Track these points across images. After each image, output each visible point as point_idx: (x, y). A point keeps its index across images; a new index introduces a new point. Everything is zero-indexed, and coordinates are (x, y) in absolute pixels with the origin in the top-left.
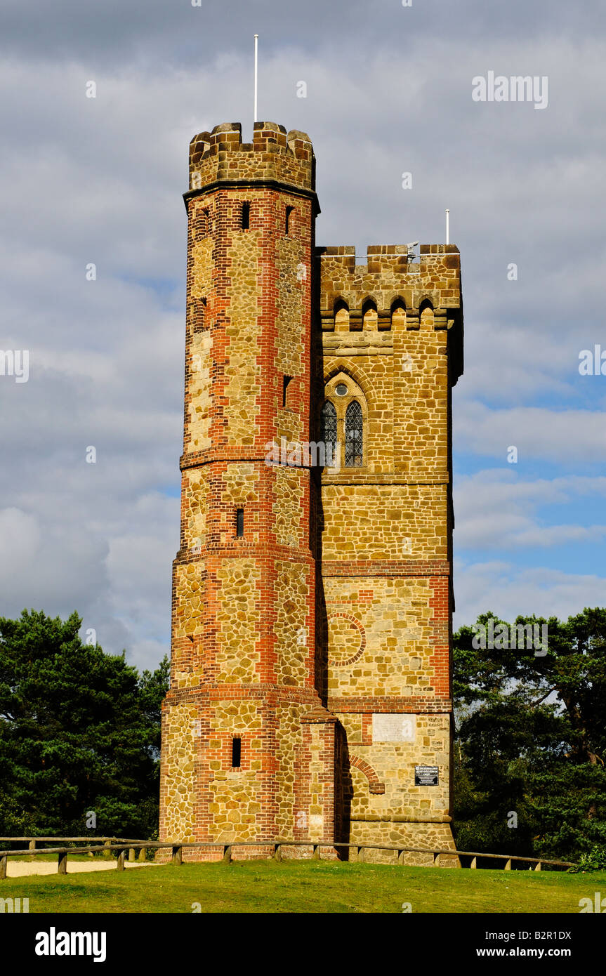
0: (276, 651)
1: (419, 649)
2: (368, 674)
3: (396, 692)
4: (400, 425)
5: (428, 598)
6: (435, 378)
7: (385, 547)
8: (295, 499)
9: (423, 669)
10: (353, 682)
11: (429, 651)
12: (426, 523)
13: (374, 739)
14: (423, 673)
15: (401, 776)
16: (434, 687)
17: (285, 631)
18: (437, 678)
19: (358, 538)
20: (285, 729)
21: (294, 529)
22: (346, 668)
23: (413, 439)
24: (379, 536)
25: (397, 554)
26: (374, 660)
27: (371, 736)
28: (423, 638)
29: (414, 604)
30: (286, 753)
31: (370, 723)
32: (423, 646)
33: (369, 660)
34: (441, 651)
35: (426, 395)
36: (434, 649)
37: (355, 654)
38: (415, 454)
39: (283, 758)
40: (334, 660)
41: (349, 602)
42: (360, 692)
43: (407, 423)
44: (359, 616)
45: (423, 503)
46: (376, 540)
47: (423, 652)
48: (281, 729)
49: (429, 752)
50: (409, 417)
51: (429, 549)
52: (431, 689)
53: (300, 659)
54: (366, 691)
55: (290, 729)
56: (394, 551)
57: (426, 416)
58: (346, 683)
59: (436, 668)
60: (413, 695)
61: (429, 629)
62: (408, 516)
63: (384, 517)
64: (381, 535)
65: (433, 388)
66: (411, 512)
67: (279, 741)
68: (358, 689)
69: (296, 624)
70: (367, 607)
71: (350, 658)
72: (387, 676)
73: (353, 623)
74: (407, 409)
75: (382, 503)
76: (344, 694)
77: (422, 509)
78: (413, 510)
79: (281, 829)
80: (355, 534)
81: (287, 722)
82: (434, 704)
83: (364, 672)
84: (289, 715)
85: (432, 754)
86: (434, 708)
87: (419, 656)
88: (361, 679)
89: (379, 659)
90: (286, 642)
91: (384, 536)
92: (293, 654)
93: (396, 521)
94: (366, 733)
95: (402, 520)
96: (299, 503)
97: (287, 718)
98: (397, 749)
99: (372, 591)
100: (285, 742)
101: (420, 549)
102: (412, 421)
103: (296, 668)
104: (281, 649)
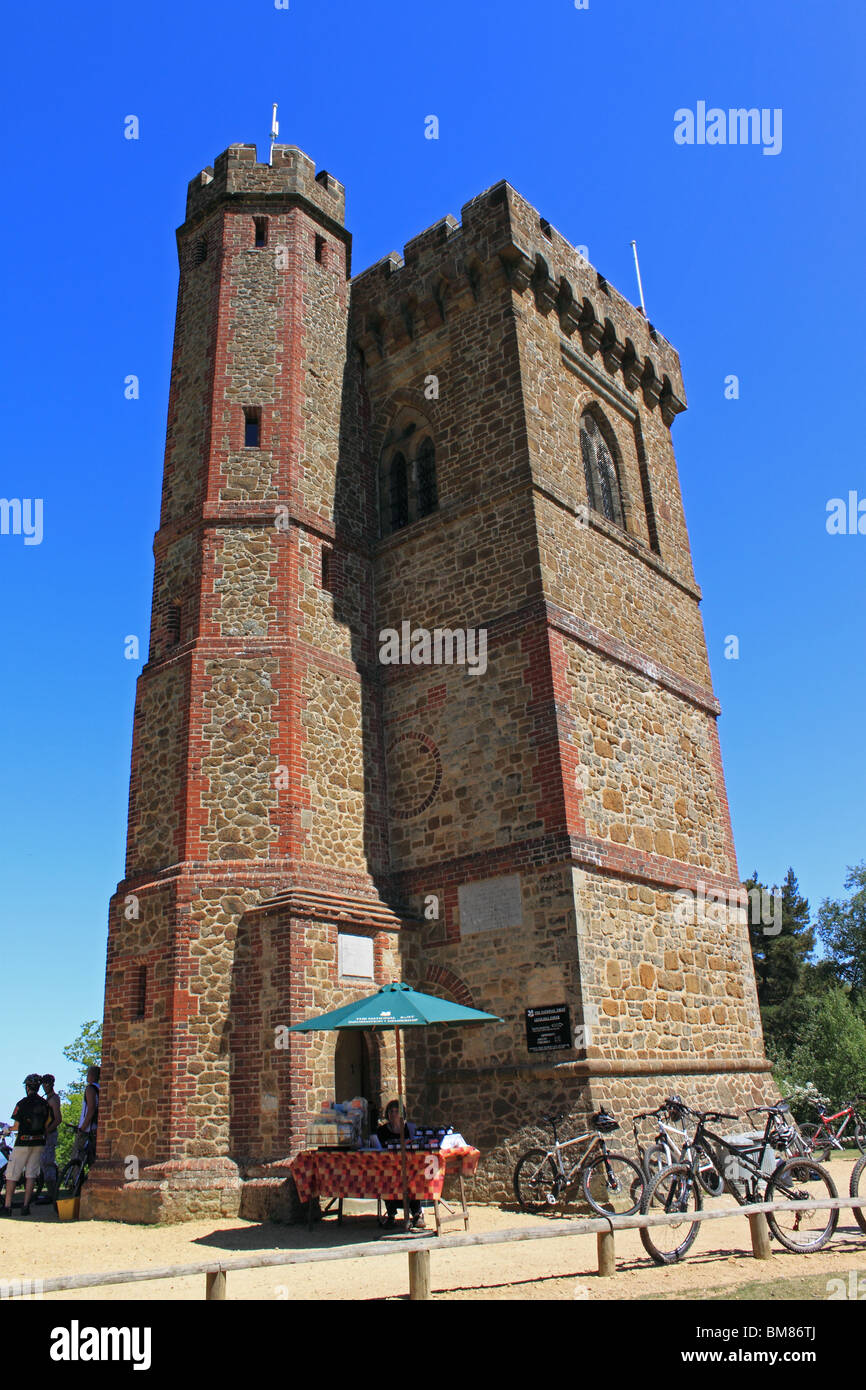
0: (206, 805)
1: (516, 758)
2: (448, 820)
3: (487, 841)
4: (465, 432)
5: (522, 670)
6: (502, 352)
7: (458, 612)
8: (260, 567)
9: (524, 792)
10: (430, 839)
11: (530, 758)
12: (510, 554)
13: (464, 932)
14: (524, 799)
15: (506, 990)
16: (543, 819)
17: (227, 770)
18: (546, 803)
19: (424, 612)
20: (212, 937)
21: (257, 611)
22: (418, 818)
23: (482, 444)
24: (450, 600)
25: (476, 616)
26: (454, 796)
27: (458, 927)
28: (521, 739)
29: (504, 686)
30: (214, 981)
31: (457, 904)
32: (522, 752)
33: (447, 798)
34: (548, 753)
35: (493, 377)
36: (537, 751)
37: (428, 792)
38: (486, 463)
39: (207, 992)
40: (403, 809)
41: (416, 713)
42: (440, 853)
43: (473, 426)
44: (430, 730)
45: (504, 527)
46: (448, 606)
47: (522, 761)
48: (201, 937)
49: (546, 940)
50: (476, 416)
51: (518, 592)
52: (539, 824)
53: (259, 812)
54: (447, 850)
55: (222, 936)
56: (471, 614)
57: (496, 406)
58: (419, 844)
59: (543, 786)
60: (513, 841)
61: (527, 720)
62: (486, 554)
63: (454, 569)
64: (453, 597)
65: (502, 364)
66: (488, 546)
67: (197, 960)
68: (435, 849)
69: (251, 755)
70: (440, 713)
71: (423, 800)
72: (473, 816)
73: (423, 743)
74: (472, 408)
75: (451, 550)
76: (419, 861)
77: (503, 537)
78: (491, 543)
79: (200, 1127)
80: (419, 610)
81: (216, 924)
82: (544, 850)
83: (443, 819)
84: (222, 912)
85: (550, 944)
86: (543, 857)
87: (516, 771)
88: (440, 832)
89: (461, 792)
90: (229, 787)
91: (456, 597)
92: (244, 806)
93: (471, 568)
94: (452, 922)
95: (478, 563)
96: (268, 572)
97: (215, 917)
98: (497, 943)
99: (444, 685)
100: (211, 961)
101: (505, 597)
102: (479, 421)
103: (250, 829)
104: (217, 801)
